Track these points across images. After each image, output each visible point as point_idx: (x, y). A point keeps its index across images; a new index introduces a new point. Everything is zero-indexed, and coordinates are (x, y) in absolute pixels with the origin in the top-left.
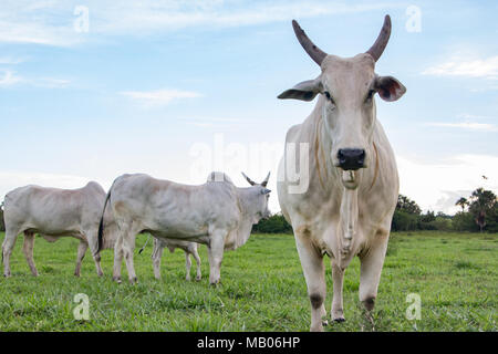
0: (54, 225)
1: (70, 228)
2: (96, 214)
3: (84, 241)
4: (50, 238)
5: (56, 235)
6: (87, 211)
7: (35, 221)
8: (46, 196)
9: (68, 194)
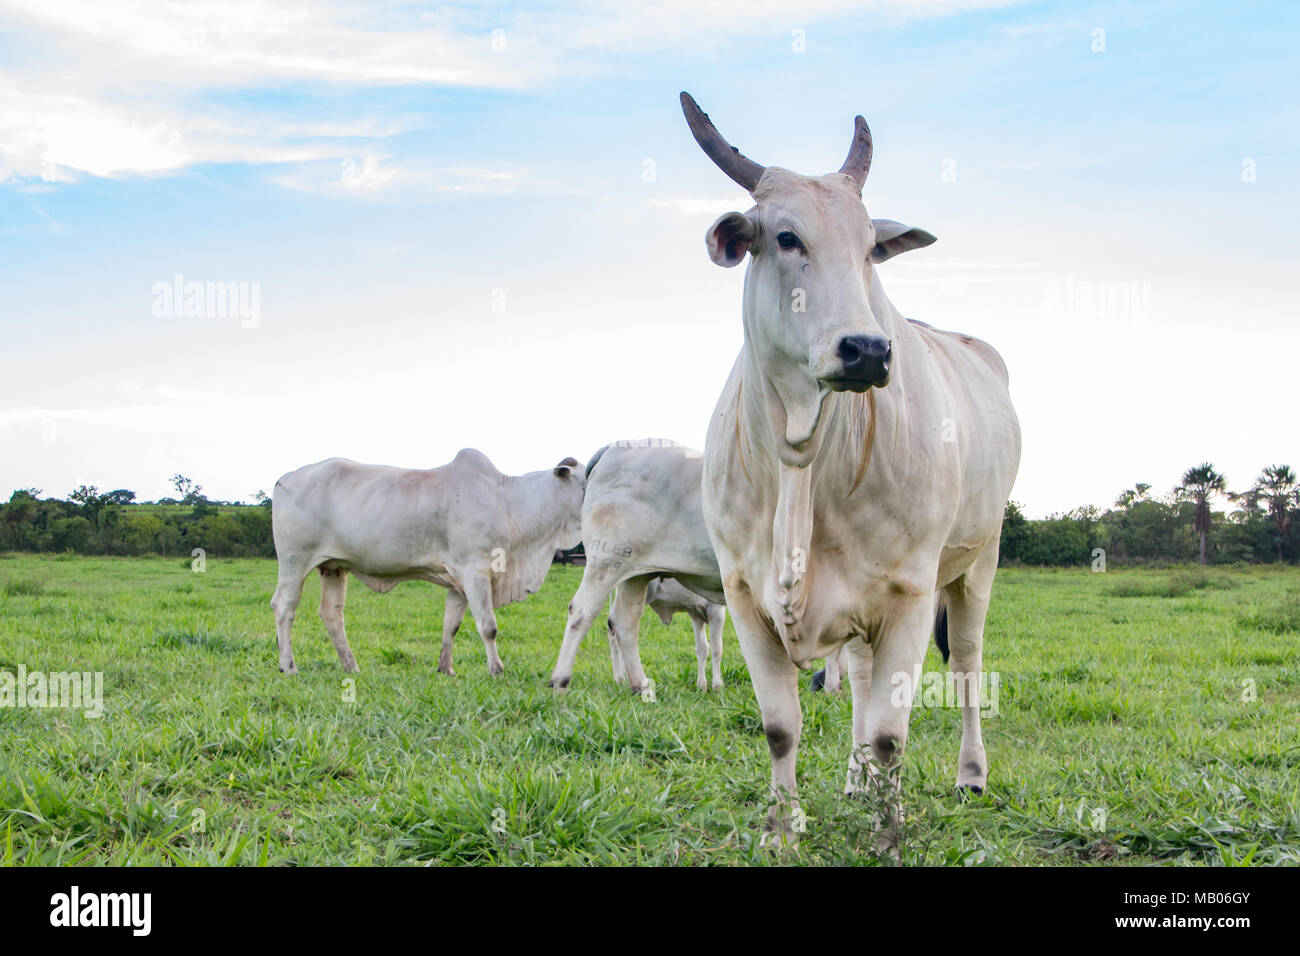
0: (385, 553)
1: (422, 561)
2: (480, 526)
3: (458, 594)
4: (376, 583)
5: (390, 575)
6: (459, 520)
7: (341, 542)
8: (364, 486)
9: (414, 481)
